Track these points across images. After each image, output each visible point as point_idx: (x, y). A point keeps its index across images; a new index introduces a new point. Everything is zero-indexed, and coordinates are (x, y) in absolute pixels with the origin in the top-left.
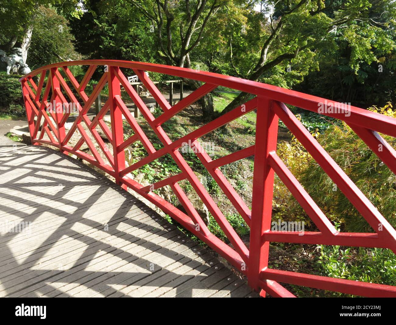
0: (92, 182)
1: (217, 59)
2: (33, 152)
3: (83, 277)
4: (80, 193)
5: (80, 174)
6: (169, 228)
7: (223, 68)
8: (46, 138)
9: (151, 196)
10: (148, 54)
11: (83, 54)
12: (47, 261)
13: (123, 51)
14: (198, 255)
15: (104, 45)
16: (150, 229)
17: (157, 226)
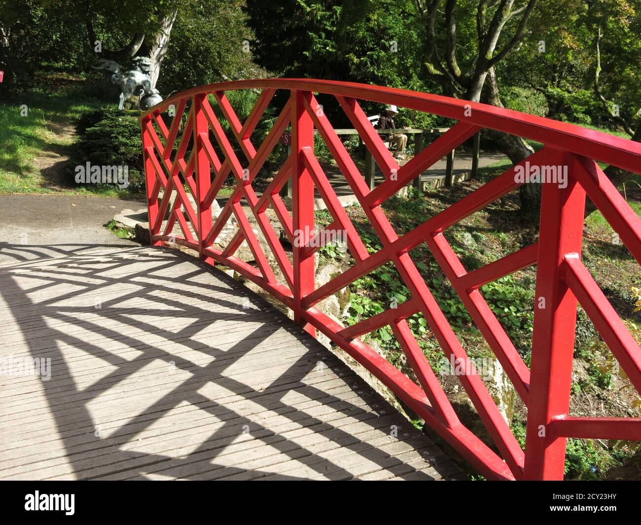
0: (250, 316)
1: (568, 81)
2: (151, 256)
3: (209, 471)
4: (224, 332)
5: (229, 301)
6: (382, 409)
7: (576, 100)
8: (176, 233)
9: (357, 346)
10: (407, 69)
11: (269, 69)
12: (151, 437)
13: (353, 64)
14: (430, 463)
15: (313, 50)
16: (344, 408)
17: (358, 402)
